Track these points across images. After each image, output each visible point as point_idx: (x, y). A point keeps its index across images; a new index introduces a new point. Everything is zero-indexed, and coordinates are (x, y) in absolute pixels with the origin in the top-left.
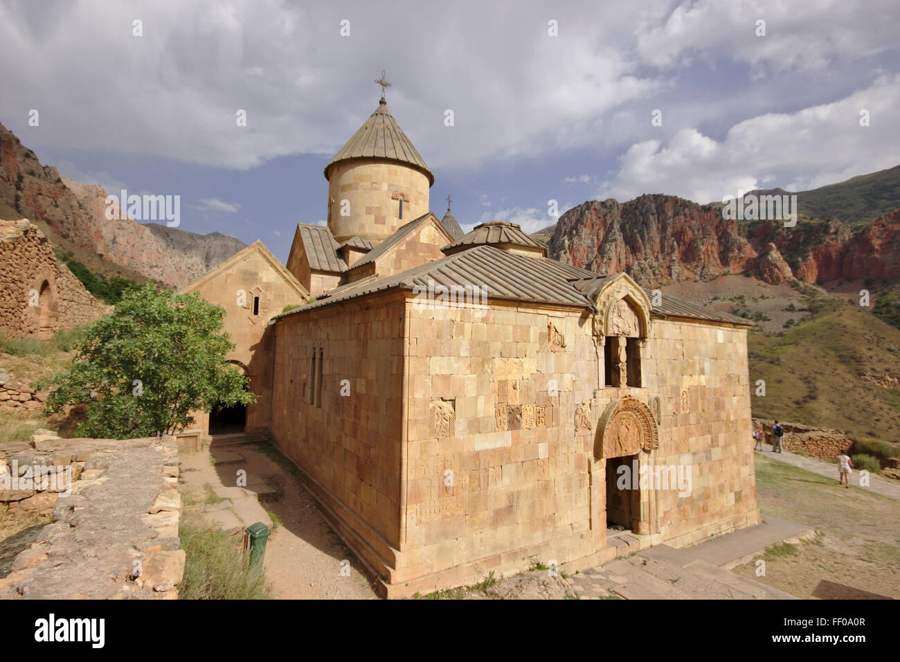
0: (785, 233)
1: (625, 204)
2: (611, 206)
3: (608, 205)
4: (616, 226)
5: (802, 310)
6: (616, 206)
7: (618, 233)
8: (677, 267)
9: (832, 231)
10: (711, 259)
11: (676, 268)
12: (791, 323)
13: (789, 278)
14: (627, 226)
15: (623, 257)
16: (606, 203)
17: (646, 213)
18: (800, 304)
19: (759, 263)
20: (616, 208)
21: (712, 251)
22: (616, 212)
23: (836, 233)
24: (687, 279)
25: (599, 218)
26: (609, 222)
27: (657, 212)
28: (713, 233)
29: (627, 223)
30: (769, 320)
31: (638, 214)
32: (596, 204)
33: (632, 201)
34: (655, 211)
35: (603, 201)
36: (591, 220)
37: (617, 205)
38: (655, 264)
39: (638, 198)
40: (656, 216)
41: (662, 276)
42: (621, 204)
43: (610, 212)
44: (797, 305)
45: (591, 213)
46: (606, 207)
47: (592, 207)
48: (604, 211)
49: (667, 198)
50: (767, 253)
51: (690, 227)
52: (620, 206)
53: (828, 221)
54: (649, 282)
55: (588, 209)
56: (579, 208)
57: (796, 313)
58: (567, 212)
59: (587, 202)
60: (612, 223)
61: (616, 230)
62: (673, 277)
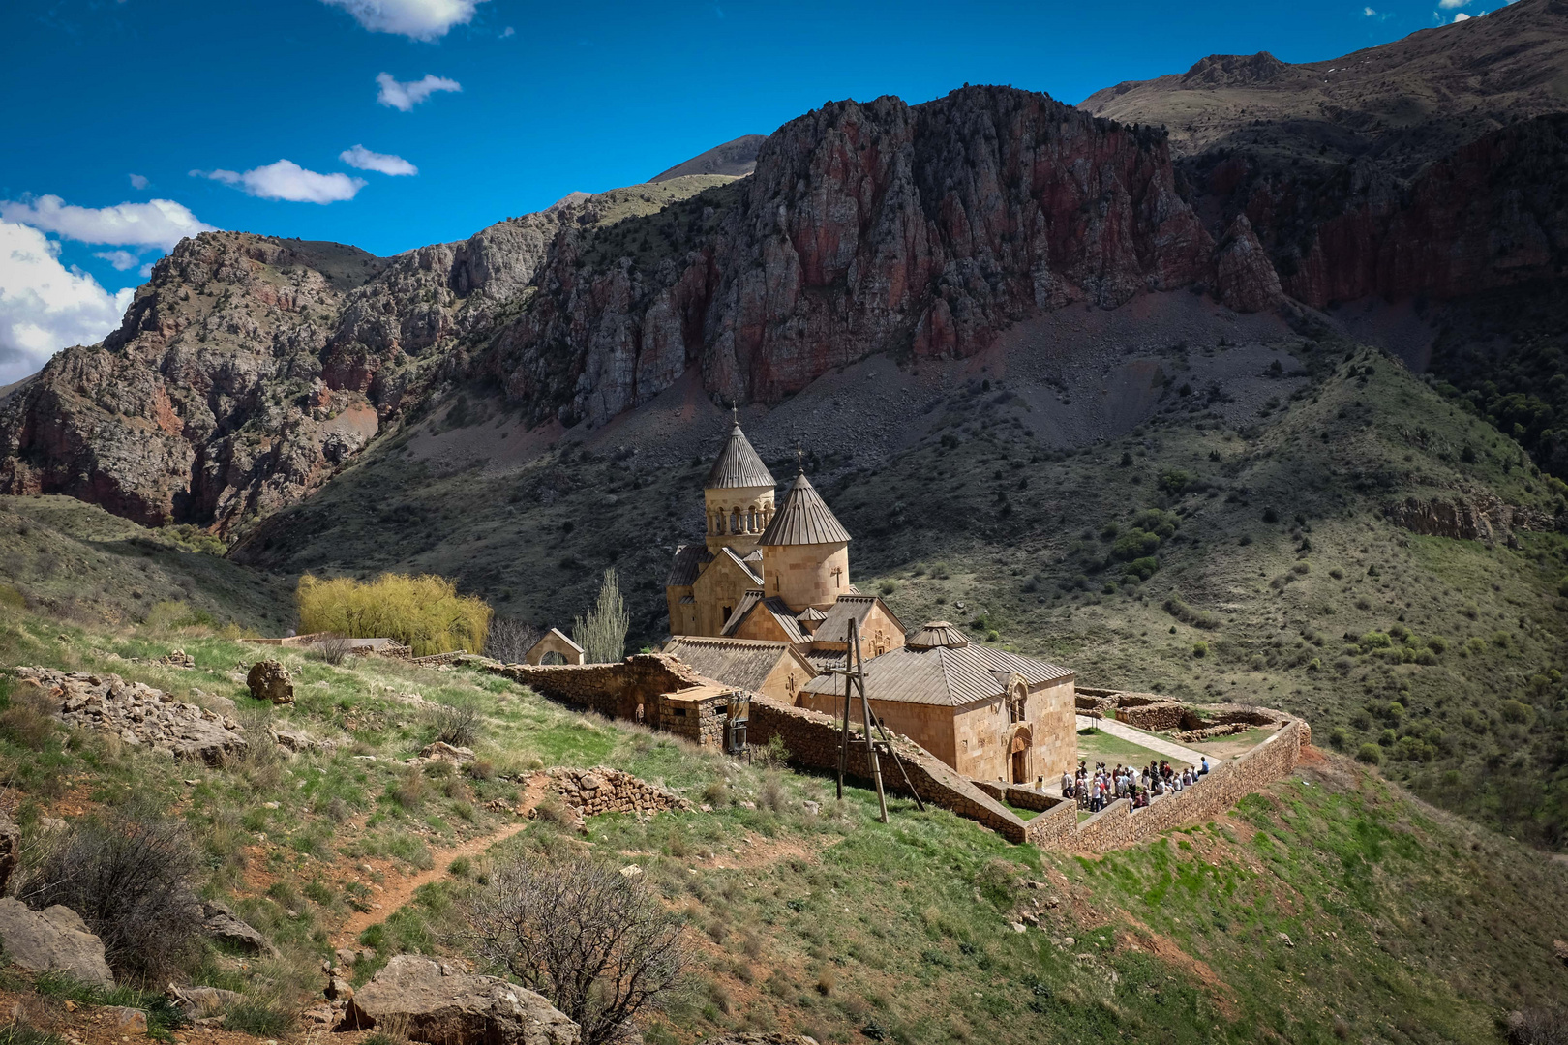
0: (1269, 187)
1: (922, 109)
2: (888, 114)
3: (882, 113)
4: (904, 169)
5: (1295, 374)
6: (900, 114)
7: (908, 189)
8: (1045, 273)
9: (1358, 184)
10: (1119, 252)
11: (1044, 277)
12: (1273, 407)
13: (1275, 296)
14: (929, 170)
15: (921, 249)
16: (876, 106)
17: (972, 136)
18: (1293, 359)
19: (1217, 263)
20: (900, 122)
21: (1119, 233)
22: (900, 130)
23: (1364, 190)
24: (1070, 302)
25: (863, 148)
26: (885, 158)
27: (998, 136)
28: (1122, 189)
29: (929, 160)
30: (1231, 401)
31: (953, 136)
32: (852, 110)
33: (938, 101)
34: (993, 131)
35: (868, 100)
36: (842, 153)
37: (904, 110)
38: (995, 266)
39: (954, 94)
40: (996, 143)
41: (1012, 294)
42: (912, 108)
43: (887, 132)
44: (1289, 363)
45: (842, 136)
46: (876, 118)
47: (843, 121)
48: (869, 128)
49: (1019, 98)
50: (1232, 239)
51: (1071, 174)
52: (909, 111)
53: (1351, 162)
54: (984, 314)
55: (832, 122)
56: (812, 121)
57: (1284, 381)
58: (782, 129)
59: (829, 104)
60: (893, 162)
61: (904, 181)
62: (1038, 297)
